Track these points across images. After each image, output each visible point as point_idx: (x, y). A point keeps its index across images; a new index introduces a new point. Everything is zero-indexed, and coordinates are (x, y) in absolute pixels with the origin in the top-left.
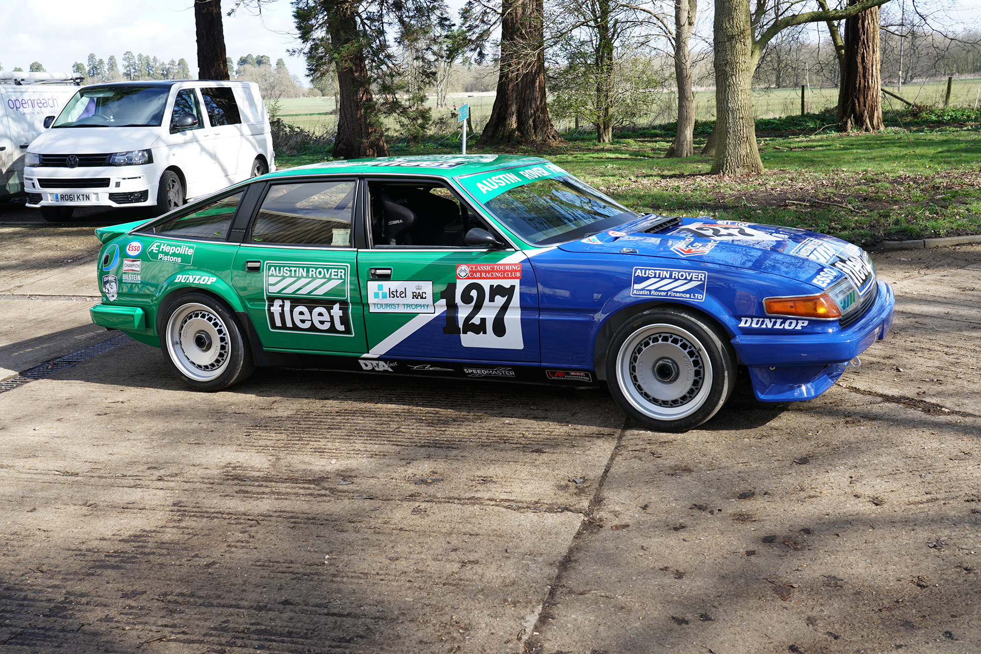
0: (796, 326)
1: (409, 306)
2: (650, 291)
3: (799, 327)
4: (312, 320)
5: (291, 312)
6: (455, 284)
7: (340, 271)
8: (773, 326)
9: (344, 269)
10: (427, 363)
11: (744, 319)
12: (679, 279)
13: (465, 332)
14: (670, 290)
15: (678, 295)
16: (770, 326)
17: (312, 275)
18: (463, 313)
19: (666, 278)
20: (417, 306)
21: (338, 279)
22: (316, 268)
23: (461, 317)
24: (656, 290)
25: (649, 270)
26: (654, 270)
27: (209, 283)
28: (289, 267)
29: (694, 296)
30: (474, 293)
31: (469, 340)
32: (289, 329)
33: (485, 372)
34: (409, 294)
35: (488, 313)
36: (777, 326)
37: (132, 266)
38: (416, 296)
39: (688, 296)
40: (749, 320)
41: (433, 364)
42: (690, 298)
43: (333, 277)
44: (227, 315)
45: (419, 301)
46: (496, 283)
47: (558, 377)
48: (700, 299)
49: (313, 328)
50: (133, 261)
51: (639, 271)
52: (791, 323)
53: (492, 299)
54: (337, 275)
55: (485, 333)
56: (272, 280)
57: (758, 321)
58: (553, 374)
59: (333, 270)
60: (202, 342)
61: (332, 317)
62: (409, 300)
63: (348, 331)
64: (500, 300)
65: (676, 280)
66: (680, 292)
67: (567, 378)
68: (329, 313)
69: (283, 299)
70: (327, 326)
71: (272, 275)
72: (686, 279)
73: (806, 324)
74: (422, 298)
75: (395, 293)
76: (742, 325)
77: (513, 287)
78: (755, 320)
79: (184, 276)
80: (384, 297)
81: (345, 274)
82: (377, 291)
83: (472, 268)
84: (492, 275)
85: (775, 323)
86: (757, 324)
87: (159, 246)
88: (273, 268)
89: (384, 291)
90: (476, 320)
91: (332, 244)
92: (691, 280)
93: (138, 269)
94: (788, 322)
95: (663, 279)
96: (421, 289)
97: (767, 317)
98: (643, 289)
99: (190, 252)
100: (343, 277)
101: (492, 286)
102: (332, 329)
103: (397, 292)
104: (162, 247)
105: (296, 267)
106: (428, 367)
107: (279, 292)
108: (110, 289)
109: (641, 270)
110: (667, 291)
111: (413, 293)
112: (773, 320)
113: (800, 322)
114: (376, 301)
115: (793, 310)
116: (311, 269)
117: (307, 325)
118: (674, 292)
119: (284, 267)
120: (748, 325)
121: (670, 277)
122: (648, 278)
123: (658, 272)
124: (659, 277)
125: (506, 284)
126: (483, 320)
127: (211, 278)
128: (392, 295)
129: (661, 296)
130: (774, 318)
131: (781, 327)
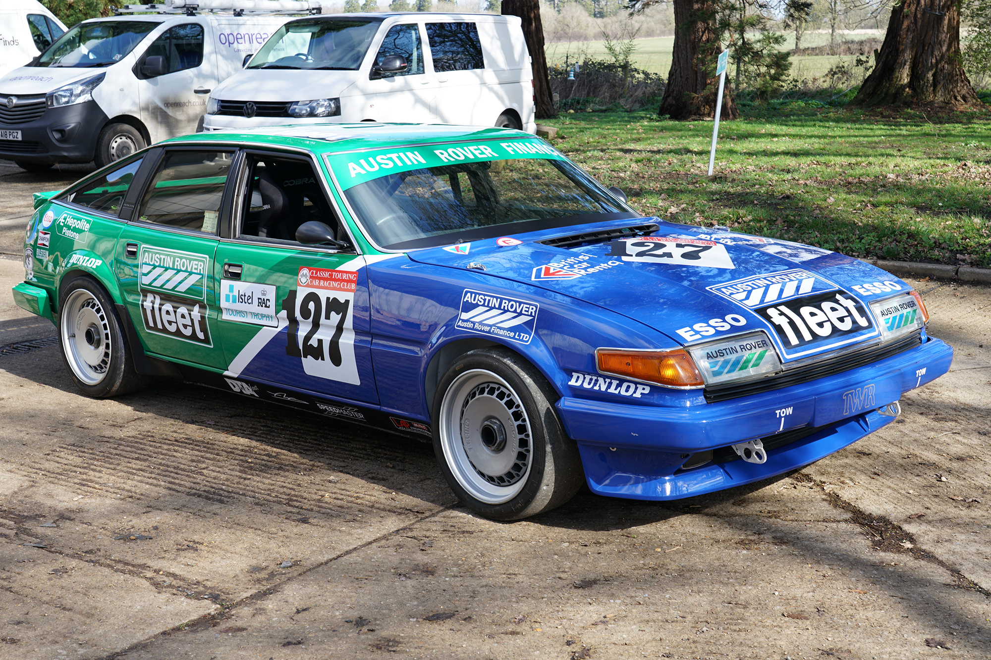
0: (635, 392)
1: (256, 315)
2: (474, 323)
3: (638, 395)
4: (176, 322)
5: (160, 309)
6: (295, 292)
7: (201, 263)
8: (607, 389)
9: (203, 262)
10: (283, 390)
11: (575, 375)
12: (508, 311)
13: (305, 357)
14: (494, 325)
15: (502, 332)
16: (603, 388)
17: (177, 266)
18: (303, 330)
19: (494, 307)
20: (262, 316)
21: (198, 274)
22: (183, 258)
23: (301, 336)
24: (480, 323)
25: (480, 294)
26: (484, 295)
27: (95, 266)
28: (160, 254)
29: (519, 336)
30: (312, 306)
31: (312, 367)
32: (159, 330)
33: (336, 410)
34: (255, 300)
35: (325, 335)
36: (612, 390)
37: (43, 239)
38: (261, 303)
39: (512, 334)
40: (581, 376)
41: (289, 393)
42: (514, 338)
43: (193, 271)
44: (109, 308)
45: (264, 310)
46: (332, 294)
47: (404, 427)
48: (525, 341)
49: (178, 333)
50: (45, 234)
51: (469, 295)
52: (628, 387)
53: (328, 317)
54: (197, 269)
55: (323, 359)
56: (145, 269)
57: (591, 379)
58: (398, 422)
59: (194, 262)
60: (93, 338)
61: (192, 321)
62: (256, 307)
63: (207, 340)
64: (335, 318)
65: (505, 311)
67: (412, 429)
68: (191, 315)
69: (154, 293)
70: (188, 332)
71: (146, 263)
72: (515, 311)
73: (647, 390)
74: (266, 306)
75: (243, 297)
76: (572, 382)
77: (347, 302)
78: (588, 377)
79: (77, 256)
80: (234, 301)
81: (203, 268)
82: (228, 293)
83: (312, 273)
84: (330, 284)
85: (609, 387)
86: (589, 384)
87: (66, 218)
88: (146, 254)
89: (234, 293)
90: (314, 342)
91: (203, 229)
92: (520, 314)
93: (48, 244)
94: (625, 385)
95: (491, 308)
96: (265, 295)
97: (601, 376)
98: (468, 321)
99: (87, 227)
100: (202, 272)
101: (328, 298)
102: (194, 336)
103: (245, 296)
105: (165, 255)
106: (285, 397)
107: (152, 284)
108: (28, 265)
109: (472, 293)
110: (491, 326)
111: (259, 299)
112: (608, 380)
113: (640, 387)
114: (227, 305)
115: (630, 369)
116: (178, 259)
117: (173, 328)
118: (498, 328)
119: (156, 253)
120: (579, 384)
121: (499, 308)
122: (477, 305)
123: (487, 298)
124: (488, 306)
125: (342, 297)
126: (320, 342)
127: (97, 261)
128: (241, 300)
129: (483, 331)
130: (608, 377)
131: (617, 392)
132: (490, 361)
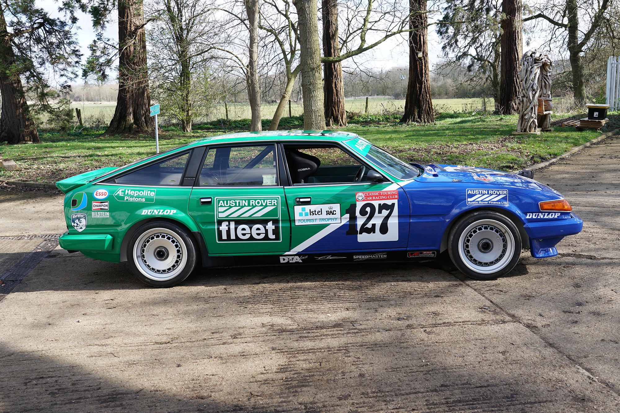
1: (323, 219)
2: (478, 201)
3: (556, 217)
4: (251, 234)
5: (236, 229)
6: (356, 204)
7: (273, 201)
9: (277, 200)
10: (329, 254)
11: (528, 214)
13: (361, 233)
14: (489, 200)
15: (494, 203)
16: (542, 217)
17: (252, 204)
18: (360, 221)
19: (485, 194)
20: (329, 219)
21: (272, 206)
22: (255, 200)
23: (360, 224)
24: (482, 201)
25: (476, 190)
26: (478, 190)
27: (171, 214)
28: (234, 200)
29: (503, 203)
30: (368, 209)
31: (363, 238)
32: (233, 240)
33: (367, 257)
34: (324, 213)
35: (377, 221)
36: (546, 217)
37: (100, 206)
38: (328, 213)
39: (499, 203)
40: (531, 214)
41: (333, 255)
42: (501, 204)
43: (268, 205)
44: (185, 235)
45: (331, 216)
46: (382, 202)
47: (414, 255)
49: (252, 238)
50: (101, 203)
51: (470, 191)
52: (552, 215)
53: (380, 212)
54: (271, 203)
55: (374, 232)
56: (221, 209)
57: (536, 215)
58: (412, 254)
59: (268, 201)
60: (161, 254)
61: (266, 231)
62: (324, 215)
63: (277, 238)
64: (385, 213)
65: (491, 195)
66: (495, 201)
67: (420, 256)
68: (265, 227)
69: (229, 221)
70: (262, 236)
71: (221, 206)
72: (497, 194)
73: (559, 214)
74: (333, 214)
75: (314, 213)
76: (528, 217)
77: (393, 204)
78: (534, 214)
79: (149, 211)
80: (306, 215)
81: (277, 203)
82: (301, 212)
83: (366, 194)
84: (379, 198)
85: (544, 216)
86: (535, 216)
87: (124, 192)
88: (221, 202)
89: (306, 211)
90: (369, 225)
91: (263, 184)
92: (500, 195)
93: (107, 208)
94: (551, 214)
95: (484, 195)
96: (332, 209)
98: (474, 201)
99: (152, 194)
100: (276, 204)
101: (380, 205)
102: (266, 238)
103: (315, 211)
104: (127, 192)
105: (240, 200)
106: (330, 257)
107: (227, 217)
108: (79, 223)
109: (471, 190)
110: (488, 201)
111: (327, 211)
112: (543, 214)
113: (557, 214)
114: (300, 218)
115: (554, 208)
116: (251, 201)
117: (248, 236)
118: (492, 201)
119: (230, 200)
120: (531, 217)
121: (488, 194)
122: (475, 195)
123: (480, 191)
124: (482, 194)
125: (389, 202)
126: (374, 225)
127: (172, 211)
128: (311, 214)
129: (485, 204)
130: (544, 212)
131: (548, 217)
132: (490, 215)
